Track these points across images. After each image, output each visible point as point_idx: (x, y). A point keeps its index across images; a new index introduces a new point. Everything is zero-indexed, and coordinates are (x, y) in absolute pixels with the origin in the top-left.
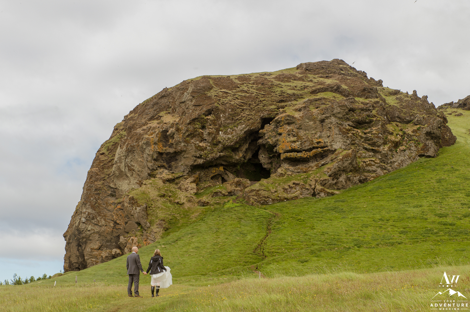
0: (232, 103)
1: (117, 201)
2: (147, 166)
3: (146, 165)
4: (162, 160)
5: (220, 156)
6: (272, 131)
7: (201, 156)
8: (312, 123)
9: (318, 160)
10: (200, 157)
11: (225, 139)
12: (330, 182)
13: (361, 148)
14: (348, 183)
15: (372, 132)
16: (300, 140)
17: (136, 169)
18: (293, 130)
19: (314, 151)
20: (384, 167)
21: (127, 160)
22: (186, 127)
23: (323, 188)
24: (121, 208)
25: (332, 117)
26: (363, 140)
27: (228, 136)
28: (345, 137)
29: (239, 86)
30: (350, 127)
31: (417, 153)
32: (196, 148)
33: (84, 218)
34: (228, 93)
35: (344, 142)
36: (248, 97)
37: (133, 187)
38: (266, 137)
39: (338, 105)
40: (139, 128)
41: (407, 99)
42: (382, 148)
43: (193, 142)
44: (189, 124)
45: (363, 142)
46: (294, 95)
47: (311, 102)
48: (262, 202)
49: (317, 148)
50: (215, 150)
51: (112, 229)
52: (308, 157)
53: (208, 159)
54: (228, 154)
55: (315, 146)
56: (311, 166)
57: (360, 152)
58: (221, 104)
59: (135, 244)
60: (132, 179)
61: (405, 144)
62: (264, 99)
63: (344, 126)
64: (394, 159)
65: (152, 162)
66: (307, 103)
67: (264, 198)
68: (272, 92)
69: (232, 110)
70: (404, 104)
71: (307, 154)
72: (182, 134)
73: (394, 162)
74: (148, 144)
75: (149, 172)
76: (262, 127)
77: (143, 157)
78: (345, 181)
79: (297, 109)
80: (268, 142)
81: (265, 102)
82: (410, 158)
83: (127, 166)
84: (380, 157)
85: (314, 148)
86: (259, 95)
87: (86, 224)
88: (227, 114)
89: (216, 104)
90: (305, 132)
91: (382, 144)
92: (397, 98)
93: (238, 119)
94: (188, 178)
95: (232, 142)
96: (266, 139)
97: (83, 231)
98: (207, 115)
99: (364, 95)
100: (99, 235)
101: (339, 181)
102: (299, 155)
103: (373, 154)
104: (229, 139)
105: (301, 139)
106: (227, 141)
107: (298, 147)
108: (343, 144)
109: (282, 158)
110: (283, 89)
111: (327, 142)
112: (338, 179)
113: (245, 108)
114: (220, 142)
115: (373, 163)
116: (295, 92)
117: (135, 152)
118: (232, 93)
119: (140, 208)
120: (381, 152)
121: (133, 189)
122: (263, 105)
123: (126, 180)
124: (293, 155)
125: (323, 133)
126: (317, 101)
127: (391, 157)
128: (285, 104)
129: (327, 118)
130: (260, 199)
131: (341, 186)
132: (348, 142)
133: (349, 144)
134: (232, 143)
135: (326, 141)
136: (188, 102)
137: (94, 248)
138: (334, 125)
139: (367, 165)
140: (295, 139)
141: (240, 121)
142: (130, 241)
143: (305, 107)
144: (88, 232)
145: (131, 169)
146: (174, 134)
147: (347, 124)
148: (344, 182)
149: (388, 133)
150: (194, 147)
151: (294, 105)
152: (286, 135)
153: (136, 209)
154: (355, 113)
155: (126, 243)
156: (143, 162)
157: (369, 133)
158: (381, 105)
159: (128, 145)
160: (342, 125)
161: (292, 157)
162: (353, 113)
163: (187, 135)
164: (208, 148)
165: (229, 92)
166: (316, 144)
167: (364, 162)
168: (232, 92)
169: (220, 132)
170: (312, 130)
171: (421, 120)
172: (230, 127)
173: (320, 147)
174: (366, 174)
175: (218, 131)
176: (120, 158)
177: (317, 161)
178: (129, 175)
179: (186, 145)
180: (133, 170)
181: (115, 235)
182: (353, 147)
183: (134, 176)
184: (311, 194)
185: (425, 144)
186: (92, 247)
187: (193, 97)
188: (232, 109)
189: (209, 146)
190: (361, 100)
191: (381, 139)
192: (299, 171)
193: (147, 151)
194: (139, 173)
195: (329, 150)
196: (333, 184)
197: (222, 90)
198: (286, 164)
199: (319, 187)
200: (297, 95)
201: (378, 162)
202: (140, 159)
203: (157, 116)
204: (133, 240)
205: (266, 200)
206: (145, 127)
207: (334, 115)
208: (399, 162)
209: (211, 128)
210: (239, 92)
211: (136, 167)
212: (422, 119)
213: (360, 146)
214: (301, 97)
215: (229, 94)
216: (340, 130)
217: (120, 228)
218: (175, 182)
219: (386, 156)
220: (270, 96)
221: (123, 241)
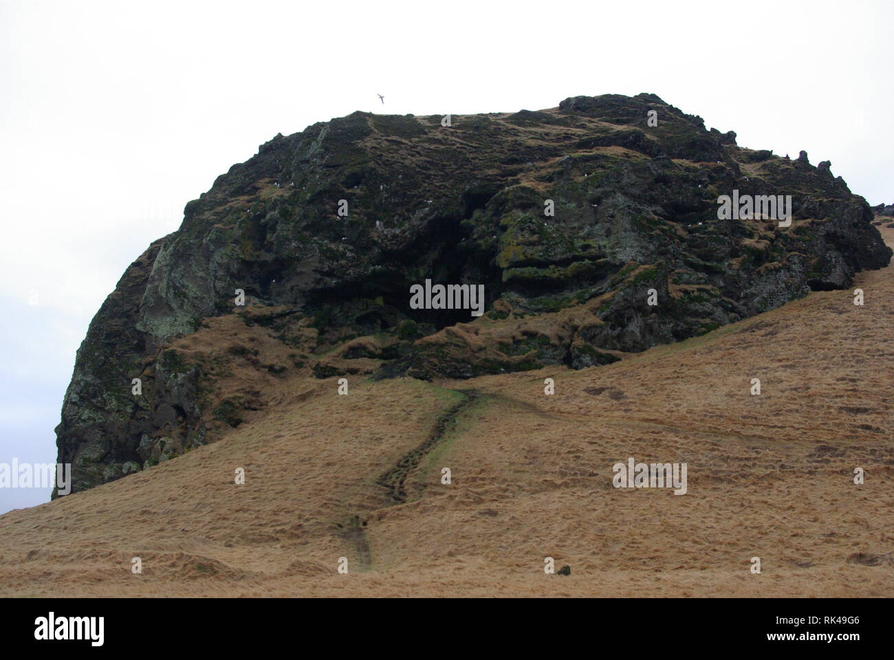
0: (407, 162)
1: (144, 361)
2: (215, 287)
3: (212, 286)
4: (251, 277)
5: (374, 271)
6: (487, 222)
7: (334, 270)
8: (574, 205)
9: (585, 286)
10: (330, 274)
11: (386, 236)
12: (605, 332)
13: (681, 263)
14: (648, 337)
15: (706, 228)
16: (545, 242)
17: (191, 294)
18: (531, 219)
19: (575, 264)
20: (730, 306)
21: (173, 275)
22: (303, 208)
23: (589, 344)
24: (151, 375)
25: (619, 194)
26: (684, 245)
27: (393, 231)
28: (644, 236)
29: (426, 130)
30: (656, 217)
31: (804, 277)
32: (323, 252)
33: (77, 393)
34: (401, 143)
35: (642, 247)
36: (442, 152)
37: (181, 331)
38: (475, 236)
39: (631, 168)
40: (210, 210)
41: (786, 167)
42: (726, 263)
43: (315, 241)
44: (310, 202)
45: (685, 250)
46: (541, 150)
47: (575, 162)
48: (448, 371)
49: (582, 258)
50: (365, 258)
51: (128, 419)
52: (562, 277)
53: (348, 278)
54: (394, 269)
55: (577, 254)
56: (568, 298)
57: (677, 271)
58: (383, 163)
59: (167, 452)
60: (180, 314)
61: (779, 258)
62: (475, 155)
63: (644, 214)
64: (753, 290)
65: (225, 281)
66: (565, 165)
67: (454, 363)
68: (495, 143)
69: (406, 176)
70: (778, 177)
71: (559, 271)
72: (292, 224)
73: (753, 295)
74: (219, 242)
75: (218, 300)
76: (469, 215)
77: (207, 268)
78: (641, 333)
79: (542, 178)
80: (480, 245)
81: (477, 161)
82: (788, 288)
83: (172, 285)
84: (722, 284)
85: (576, 258)
86: (465, 148)
87: (79, 407)
88: (394, 184)
89: (372, 164)
90: (556, 225)
91: (726, 255)
92: (764, 167)
93: (415, 195)
94: (302, 318)
95: (401, 243)
96: (475, 239)
97: (71, 420)
98: (352, 187)
99: (693, 155)
100: (103, 431)
101: (628, 331)
102: (542, 272)
103: (707, 275)
104: (395, 236)
105: (547, 239)
106: (390, 240)
107: (540, 256)
108: (640, 252)
109: (504, 279)
110: (518, 138)
111: (605, 246)
112: (624, 326)
113: (432, 172)
114: (375, 243)
115: (705, 296)
116: (544, 144)
117: (192, 258)
118: (410, 144)
119: (183, 375)
120: (724, 272)
121: (179, 336)
122: (472, 167)
123: (168, 316)
124: (528, 271)
125: (597, 227)
126: (587, 161)
127: (747, 285)
128: (520, 166)
129: (606, 195)
130: (444, 365)
131: (630, 343)
132: (652, 247)
133: (652, 253)
134: (401, 247)
135: (601, 243)
136: (315, 160)
137: (89, 458)
138: (620, 210)
139: (692, 300)
140: (535, 238)
141: (421, 199)
142: (158, 446)
143: (561, 174)
144: (81, 424)
145: (180, 293)
146: (277, 223)
147: (650, 209)
148: (638, 334)
149: (742, 233)
150: (318, 251)
151: (538, 169)
152: (515, 229)
153: (176, 377)
154: (669, 187)
155: (150, 450)
156: (207, 280)
157: (697, 230)
158: (728, 175)
159: (178, 243)
160: (639, 211)
161: (526, 275)
162: (664, 187)
163: (305, 226)
164: (349, 254)
165: (404, 141)
166: (580, 250)
167: (686, 292)
168: (410, 141)
169: (378, 223)
170: (573, 220)
171: (814, 208)
172: (399, 212)
173: (589, 258)
174: (689, 319)
175: (372, 219)
176: (159, 270)
177: (581, 287)
178: (174, 306)
179: (301, 246)
180: (185, 297)
181: (134, 431)
182: (661, 260)
183: (185, 307)
184: (562, 357)
185: (823, 258)
186: (87, 456)
187: (327, 149)
188: (405, 174)
189: (351, 251)
190: (686, 162)
191: (724, 244)
192: (540, 306)
193: (217, 257)
194: (195, 301)
195: (607, 263)
196: (614, 338)
197: (389, 138)
198: (512, 293)
199: (579, 342)
200: (547, 149)
201: (718, 293)
202: (200, 274)
203: (249, 188)
204: (163, 443)
205: (459, 366)
206: (220, 209)
207: (621, 189)
208: (765, 295)
209: (356, 213)
210: (426, 142)
211: (192, 290)
212: (817, 207)
213: (678, 258)
214: (555, 153)
215: (403, 146)
216: (634, 222)
217: (144, 418)
218: (275, 324)
219: (734, 281)
220: (489, 151)
221: (146, 446)
